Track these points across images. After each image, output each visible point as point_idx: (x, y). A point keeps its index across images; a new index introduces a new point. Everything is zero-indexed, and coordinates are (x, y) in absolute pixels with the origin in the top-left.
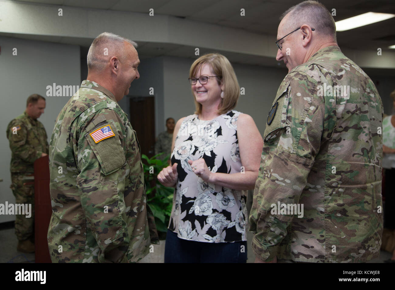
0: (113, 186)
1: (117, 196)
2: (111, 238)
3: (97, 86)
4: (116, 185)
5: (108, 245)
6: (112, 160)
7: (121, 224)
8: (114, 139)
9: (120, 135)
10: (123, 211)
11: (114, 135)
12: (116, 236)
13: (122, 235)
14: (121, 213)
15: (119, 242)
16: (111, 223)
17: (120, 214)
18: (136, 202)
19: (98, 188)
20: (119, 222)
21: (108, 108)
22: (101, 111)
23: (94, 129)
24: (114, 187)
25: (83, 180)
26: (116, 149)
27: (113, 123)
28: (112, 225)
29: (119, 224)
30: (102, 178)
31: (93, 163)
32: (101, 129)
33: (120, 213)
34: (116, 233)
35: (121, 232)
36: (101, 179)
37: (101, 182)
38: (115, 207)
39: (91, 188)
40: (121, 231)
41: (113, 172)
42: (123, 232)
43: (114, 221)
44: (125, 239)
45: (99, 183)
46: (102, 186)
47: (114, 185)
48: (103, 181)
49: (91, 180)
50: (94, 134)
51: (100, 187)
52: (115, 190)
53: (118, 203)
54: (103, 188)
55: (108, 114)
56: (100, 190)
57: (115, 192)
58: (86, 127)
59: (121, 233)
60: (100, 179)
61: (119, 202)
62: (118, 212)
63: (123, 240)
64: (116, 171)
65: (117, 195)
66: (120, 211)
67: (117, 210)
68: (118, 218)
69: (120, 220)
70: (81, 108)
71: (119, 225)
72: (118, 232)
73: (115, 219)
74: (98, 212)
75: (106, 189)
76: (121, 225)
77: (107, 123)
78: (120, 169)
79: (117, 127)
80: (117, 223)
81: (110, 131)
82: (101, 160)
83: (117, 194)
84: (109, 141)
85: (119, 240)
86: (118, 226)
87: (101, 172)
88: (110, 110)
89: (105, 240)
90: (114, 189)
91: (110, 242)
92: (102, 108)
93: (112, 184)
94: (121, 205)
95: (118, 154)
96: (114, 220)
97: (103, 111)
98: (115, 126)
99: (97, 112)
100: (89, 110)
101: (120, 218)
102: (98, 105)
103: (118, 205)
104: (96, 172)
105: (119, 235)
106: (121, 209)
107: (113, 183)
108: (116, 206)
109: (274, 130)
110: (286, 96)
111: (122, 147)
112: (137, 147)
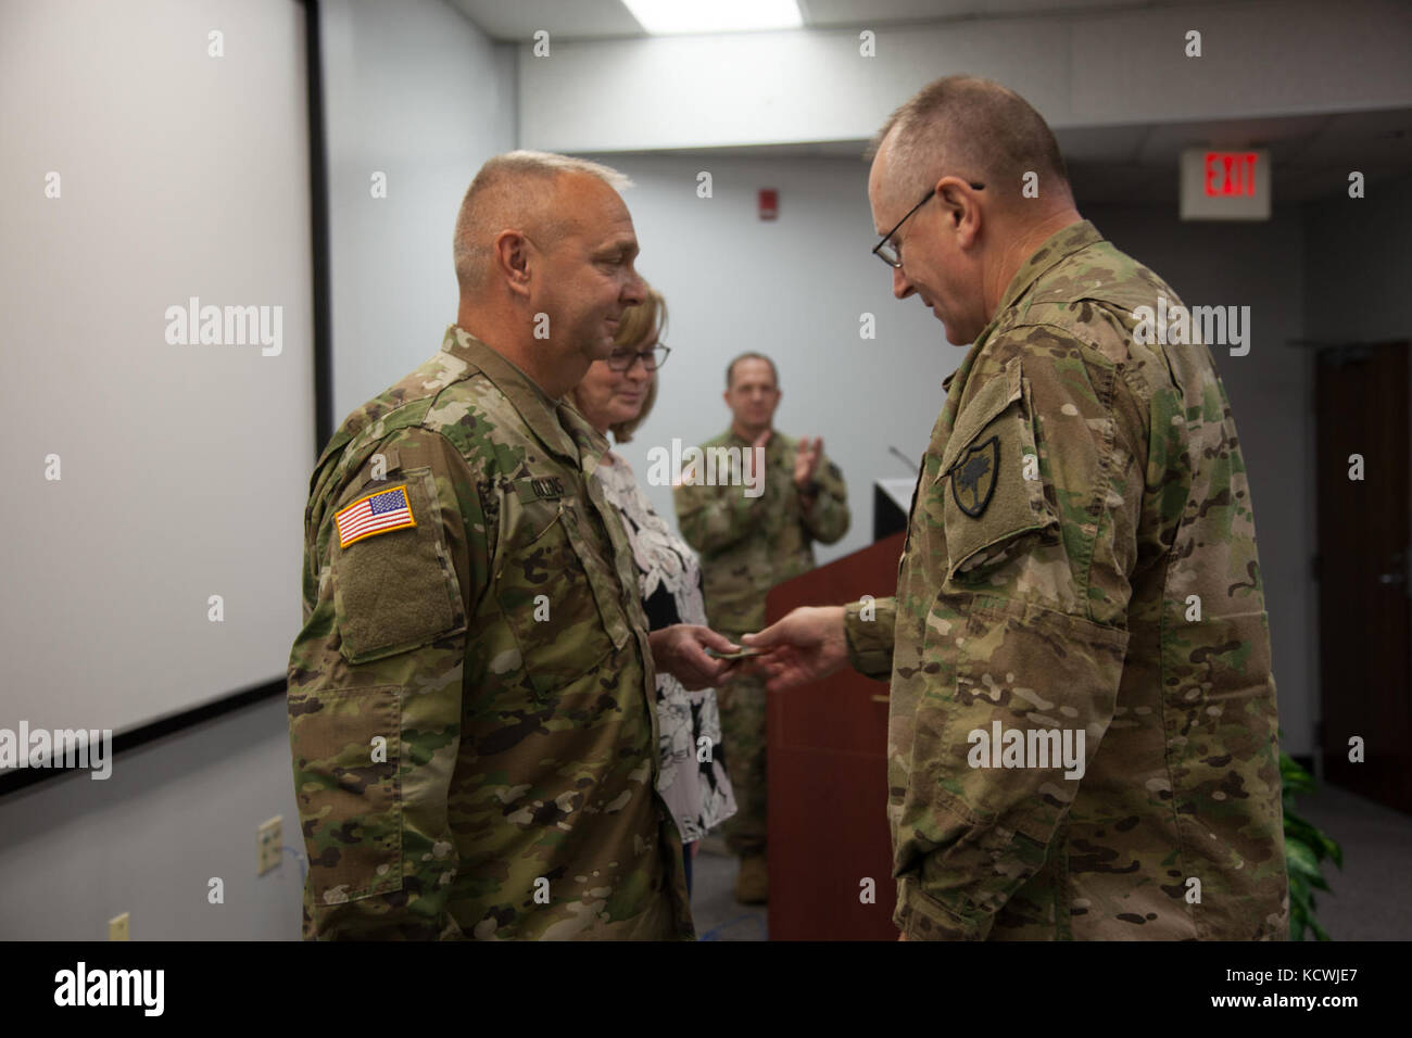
0: (384, 705)
1: (395, 743)
2: (346, 886)
4: (396, 701)
5: (334, 908)
6: (389, 613)
7: (400, 844)
8: (408, 540)
9: (448, 524)
10: (418, 800)
11: (413, 524)
12: (376, 882)
13: (398, 885)
14: (404, 804)
15: (385, 908)
16: (354, 834)
17: (396, 809)
19: (322, 706)
20: (387, 834)
21: (422, 426)
22: (397, 435)
23: (358, 494)
24: (389, 710)
25: (294, 672)
26: (414, 572)
27: (426, 479)
28: (359, 840)
29: (387, 841)
30: (342, 670)
31: (327, 615)
32: (370, 500)
33: (395, 805)
34: (375, 873)
35: (396, 872)
36: (339, 676)
37: (335, 685)
38: (381, 778)
39: (305, 701)
40: (396, 868)
41: (390, 654)
42: (406, 874)
43: (368, 830)
44: (413, 899)
45: (325, 688)
46: (336, 700)
47: (388, 700)
48: (346, 683)
49: (316, 675)
50: (347, 514)
51: (328, 701)
52: (387, 720)
53: (395, 766)
54: (338, 706)
55: (417, 448)
56: (329, 711)
57: (388, 725)
59: (396, 876)
60: (335, 672)
61: (405, 765)
62: (387, 798)
63: (402, 903)
64: (408, 653)
65: (395, 739)
66: (398, 797)
67: (387, 790)
68: (387, 820)
69: (396, 828)
70: (352, 421)
71: (388, 845)
72: (383, 871)
73: (369, 821)
74: (315, 790)
75: (353, 710)
76: (396, 848)
77: (403, 478)
78: (423, 646)
79: (440, 494)
80: (380, 839)
81: (402, 507)
82: (342, 609)
83: (395, 735)
84: (388, 543)
85: (386, 897)
86: (386, 849)
87: (341, 649)
88: (428, 433)
89: (327, 888)
90: (388, 715)
91: (344, 899)
92: (404, 424)
93: (380, 698)
94: (411, 774)
95: (421, 592)
96: (366, 823)
97: (405, 434)
98: (432, 491)
99: (386, 437)
100: (369, 429)
101: (394, 821)
102: (401, 412)
103: (394, 773)
104: (329, 648)
105: (388, 882)
106: (406, 790)
107: (388, 692)
108: (387, 777)
109: (1005, 537)
110: (1021, 414)
111: (444, 567)
112: (566, 572)
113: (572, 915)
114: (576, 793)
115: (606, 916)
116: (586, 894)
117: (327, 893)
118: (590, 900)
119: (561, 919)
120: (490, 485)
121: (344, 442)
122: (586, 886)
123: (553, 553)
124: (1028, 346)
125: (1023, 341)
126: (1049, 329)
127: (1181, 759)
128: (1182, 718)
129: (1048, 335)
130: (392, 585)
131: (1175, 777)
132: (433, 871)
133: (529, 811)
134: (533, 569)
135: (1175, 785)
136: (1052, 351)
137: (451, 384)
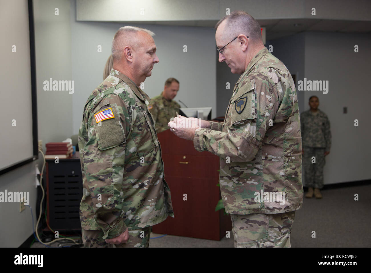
0: (109, 160)
1: (111, 169)
2: (101, 203)
3: (118, 74)
4: (111, 159)
5: (98, 208)
6: (109, 138)
7: (113, 193)
8: (113, 120)
9: (121, 117)
10: (117, 182)
11: (114, 117)
12: (108, 202)
13: (113, 202)
14: (114, 183)
15: (110, 208)
16: (103, 190)
17: (112, 184)
18: (148, 176)
19: (94, 161)
20: (110, 190)
21: (114, 94)
22: (108, 96)
23: (99, 110)
24: (110, 161)
25: (85, 153)
26: (115, 128)
27: (116, 107)
28: (104, 192)
29: (111, 192)
30: (99, 152)
31: (94, 139)
32: (103, 111)
33: (112, 183)
34: (107, 200)
35: (112, 199)
36: (98, 153)
37: (97, 155)
38: (108, 177)
39: (89, 160)
40: (112, 198)
41: (110, 148)
42: (114, 200)
43: (106, 189)
44: (116, 205)
45: (95, 156)
46: (97, 159)
47: (109, 159)
48: (99, 155)
49: (91, 153)
50: (97, 115)
51: (96, 159)
52: (109, 164)
53: (111, 174)
54: (98, 160)
55: (113, 99)
56: (96, 162)
57: (110, 165)
58: (94, 109)
59: (112, 200)
60: (97, 153)
61: (113, 174)
62: (111, 182)
63: (114, 206)
64: (114, 148)
65: (111, 168)
66: (112, 182)
67: (110, 180)
68: (110, 187)
69: (112, 189)
70: (95, 92)
71: (111, 193)
72: (109, 199)
73: (107, 187)
74: (93, 180)
75: (101, 161)
76: (113, 194)
77: (110, 106)
78: (117, 146)
79: (119, 110)
80: (109, 192)
81: (111, 113)
82: (98, 137)
83: (111, 167)
84: (108, 121)
85: (110, 205)
86: (110, 194)
87: (98, 147)
88: (116, 96)
89: (97, 203)
90: (110, 162)
91: (101, 206)
92: (109, 93)
93: (107, 158)
94: (115, 176)
95: (116, 133)
96: (106, 188)
97: (110, 96)
98: (117, 109)
99: (105, 96)
100: (99, 95)
101: (112, 187)
102: (108, 90)
103: (111, 176)
104: (95, 147)
105: (110, 202)
106: (114, 180)
107: (109, 157)
108: (110, 177)
109: (245, 119)
110: (253, 92)
111: (121, 127)
112: (146, 128)
113: (148, 209)
114: (148, 181)
115: (155, 209)
116: (151, 204)
117: (97, 204)
118: (151, 206)
119: (145, 210)
120: (130, 108)
121: (93, 98)
122: (151, 202)
123: (144, 124)
124: (257, 77)
125: (256, 75)
126: (262, 74)
127: (286, 168)
128: (287, 159)
129: (262, 75)
130: (110, 132)
131: (285, 172)
132: (120, 199)
133: (138, 185)
134: (139, 128)
135: (285, 174)
136: (262, 79)
137: (118, 84)
